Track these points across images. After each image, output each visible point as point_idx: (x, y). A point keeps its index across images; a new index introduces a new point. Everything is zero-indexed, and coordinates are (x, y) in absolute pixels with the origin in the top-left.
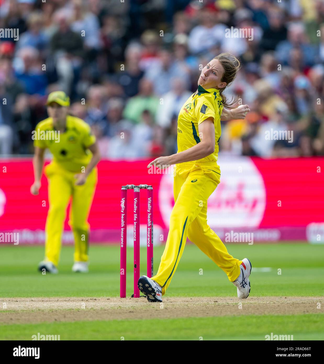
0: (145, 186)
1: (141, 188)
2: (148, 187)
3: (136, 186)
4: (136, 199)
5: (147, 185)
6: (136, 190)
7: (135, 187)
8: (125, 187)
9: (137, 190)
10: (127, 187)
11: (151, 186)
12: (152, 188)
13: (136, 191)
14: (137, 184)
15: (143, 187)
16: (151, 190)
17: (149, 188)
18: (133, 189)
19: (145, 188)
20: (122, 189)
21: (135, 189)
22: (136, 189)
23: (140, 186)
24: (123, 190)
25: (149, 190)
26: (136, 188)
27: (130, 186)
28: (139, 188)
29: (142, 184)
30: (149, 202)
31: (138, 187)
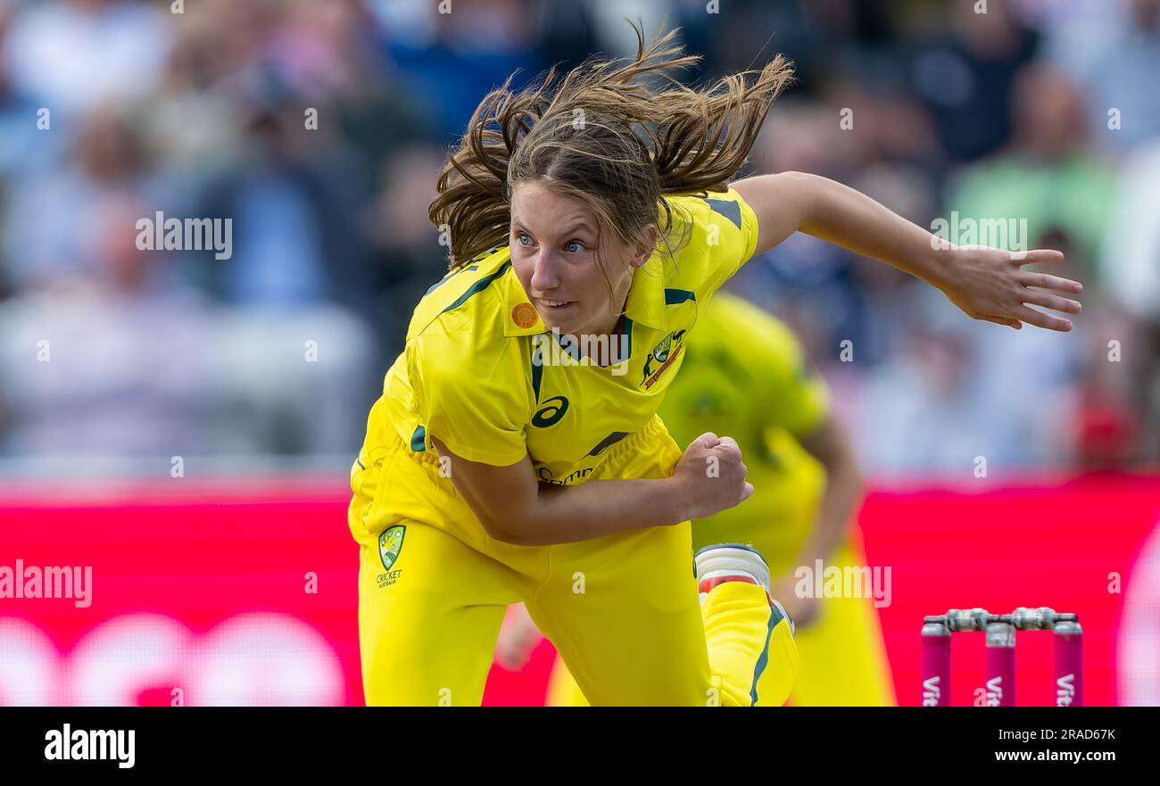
0: (1040, 618)
1: (1021, 628)
2: (1056, 621)
3: (996, 616)
4: (997, 685)
5: (1052, 613)
6: (996, 637)
7: (989, 622)
8: (942, 622)
9: (999, 636)
10: (949, 622)
11: (1070, 615)
12: (1078, 626)
13: (997, 641)
14: (1001, 605)
15: (1034, 623)
16: (1075, 638)
17: (1062, 628)
18: (979, 629)
19: (1044, 625)
20: (927, 630)
21: (992, 633)
22: (997, 632)
23: (1019, 617)
24: (932, 639)
25: (1060, 638)
26: (998, 626)
27: (965, 615)
28: (1012, 627)
29: (1028, 606)
30: (1063, 696)
31: (1008, 622)
